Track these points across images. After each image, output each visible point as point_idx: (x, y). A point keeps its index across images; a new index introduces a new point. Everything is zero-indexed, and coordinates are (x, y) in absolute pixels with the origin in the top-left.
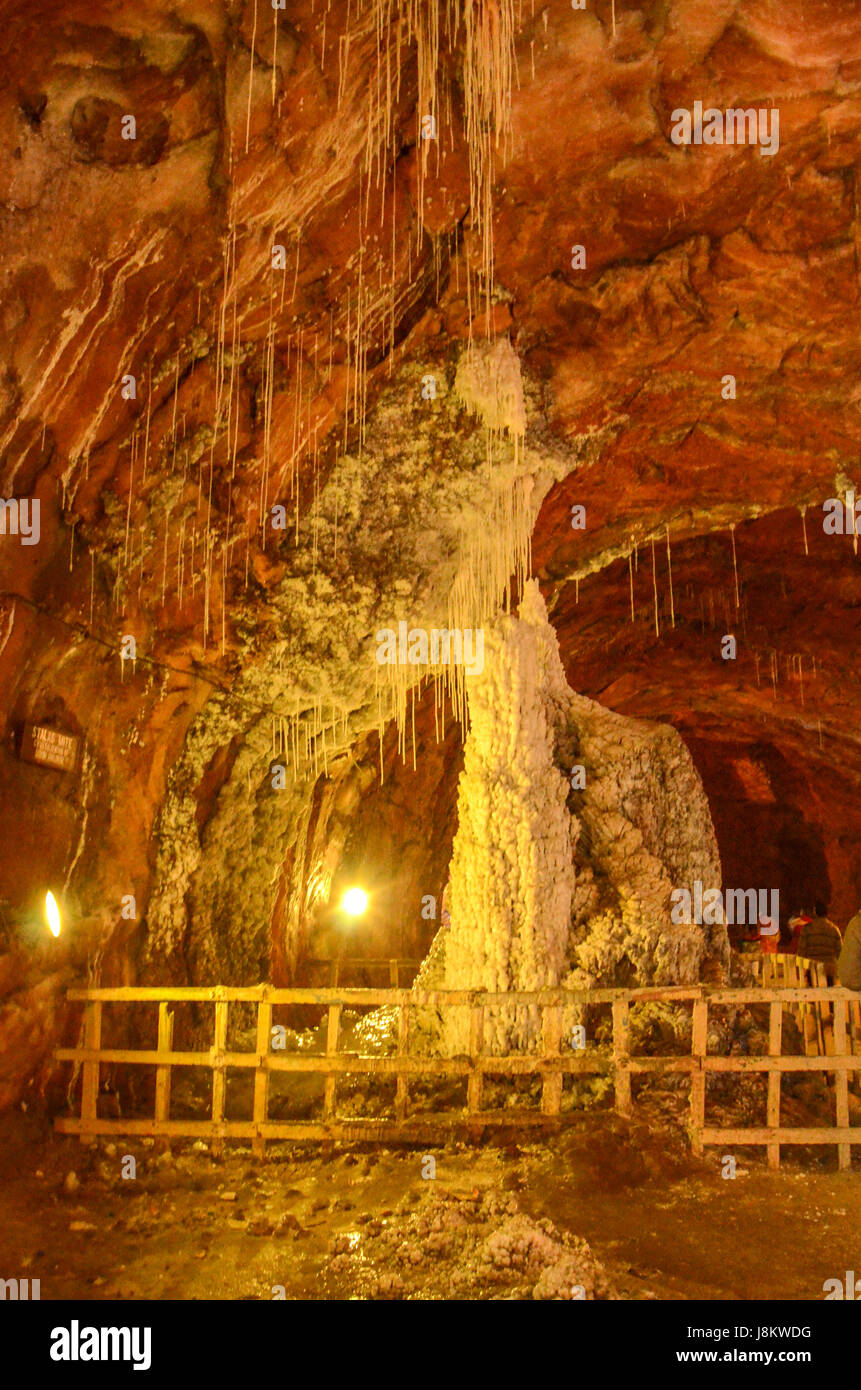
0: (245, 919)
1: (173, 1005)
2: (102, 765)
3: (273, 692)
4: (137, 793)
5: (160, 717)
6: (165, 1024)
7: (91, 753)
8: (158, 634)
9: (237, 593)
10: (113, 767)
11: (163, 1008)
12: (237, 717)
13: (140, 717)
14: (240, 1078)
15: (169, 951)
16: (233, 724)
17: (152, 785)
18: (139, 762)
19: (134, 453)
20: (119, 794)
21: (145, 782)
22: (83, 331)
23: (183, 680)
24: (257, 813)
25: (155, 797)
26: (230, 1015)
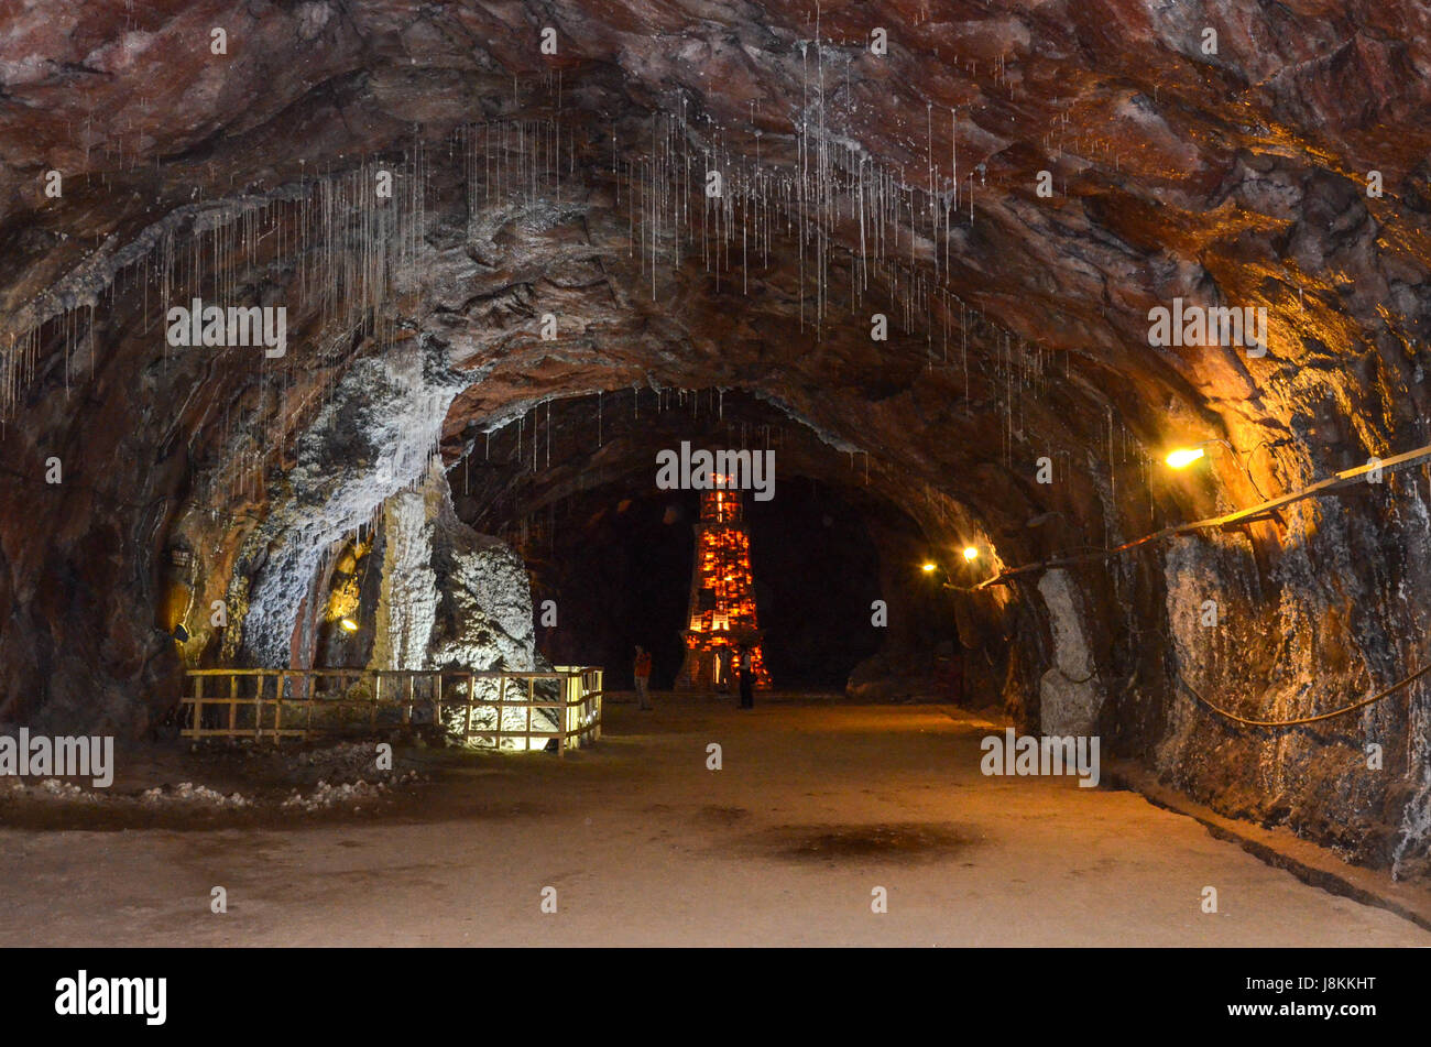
0: (275, 640)
1: (237, 677)
2: (201, 563)
3: (290, 520)
4: (218, 577)
5: (231, 537)
6: (234, 686)
7: (196, 559)
8: (230, 499)
9: (270, 475)
10: (207, 563)
11: (233, 678)
12: (270, 533)
13: (220, 539)
14: (268, 709)
15: (232, 656)
16: (269, 537)
17: (226, 573)
18: (219, 561)
19: (221, 429)
20: (209, 577)
21: (222, 571)
22: (200, 387)
23: (242, 519)
24: (283, 580)
25: (227, 577)
26: (265, 682)
